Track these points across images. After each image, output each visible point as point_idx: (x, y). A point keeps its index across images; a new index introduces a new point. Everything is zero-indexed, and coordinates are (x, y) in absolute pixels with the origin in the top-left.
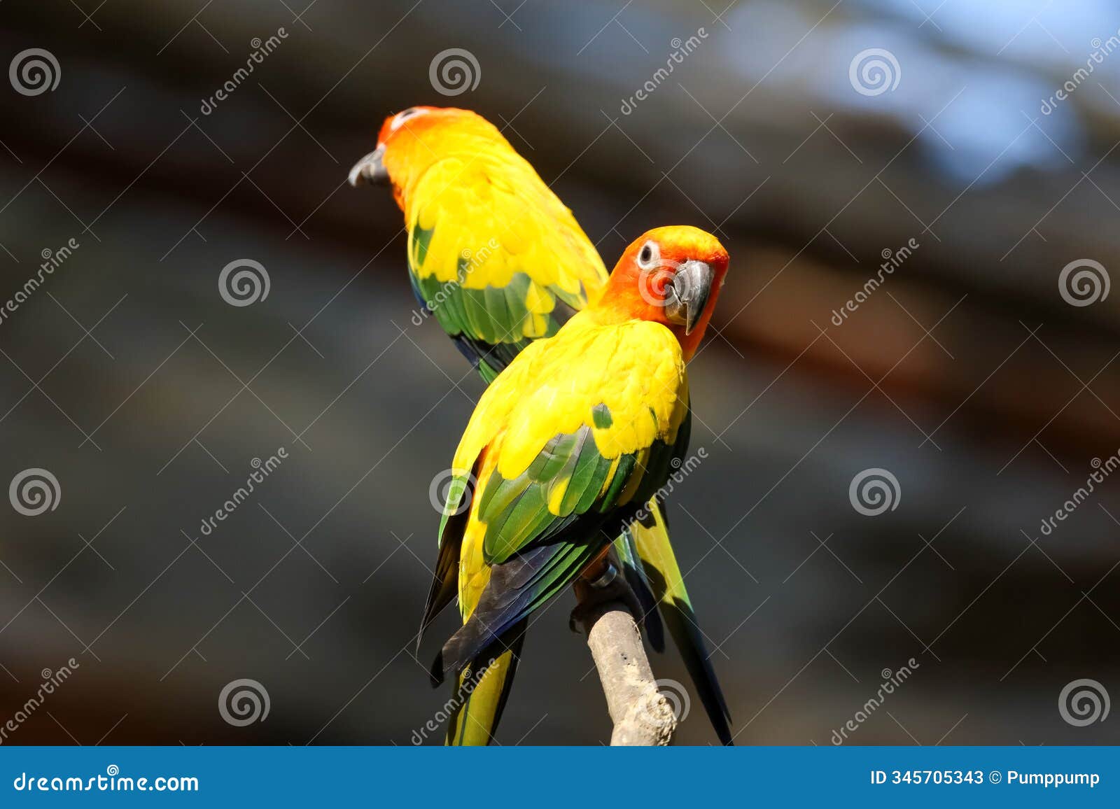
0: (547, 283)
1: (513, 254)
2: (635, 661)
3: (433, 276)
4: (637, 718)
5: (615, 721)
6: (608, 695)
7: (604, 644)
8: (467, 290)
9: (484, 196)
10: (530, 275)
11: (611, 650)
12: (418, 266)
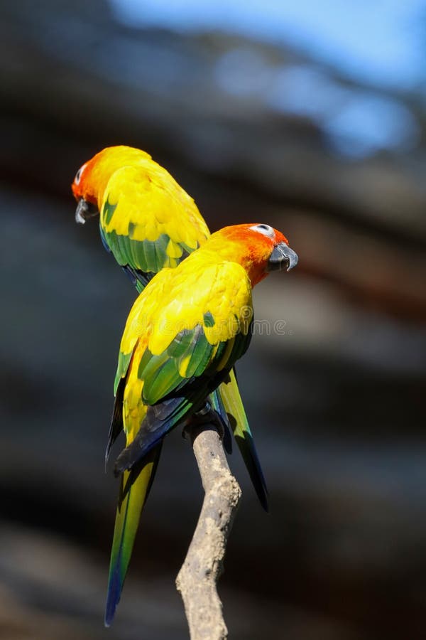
0: (179, 242)
1: (161, 223)
2: (218, 457)
3: (114, 231)
4: (219, 489)
5: (206, 490)
6: (202, 475)
7: (201, 446)
8: (133, 241)
9: (147, 189)
10: (170, 236)
11: (205, 450)
12: (105, 225)
